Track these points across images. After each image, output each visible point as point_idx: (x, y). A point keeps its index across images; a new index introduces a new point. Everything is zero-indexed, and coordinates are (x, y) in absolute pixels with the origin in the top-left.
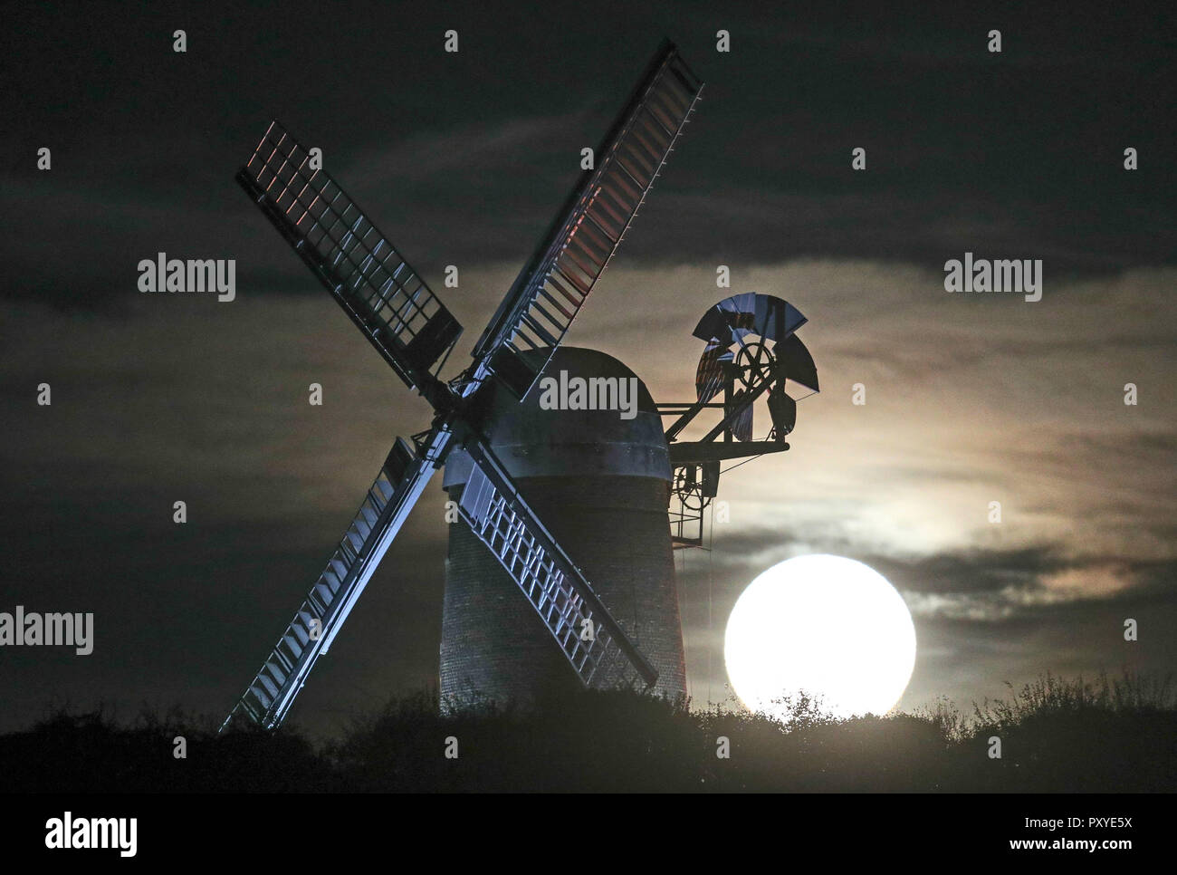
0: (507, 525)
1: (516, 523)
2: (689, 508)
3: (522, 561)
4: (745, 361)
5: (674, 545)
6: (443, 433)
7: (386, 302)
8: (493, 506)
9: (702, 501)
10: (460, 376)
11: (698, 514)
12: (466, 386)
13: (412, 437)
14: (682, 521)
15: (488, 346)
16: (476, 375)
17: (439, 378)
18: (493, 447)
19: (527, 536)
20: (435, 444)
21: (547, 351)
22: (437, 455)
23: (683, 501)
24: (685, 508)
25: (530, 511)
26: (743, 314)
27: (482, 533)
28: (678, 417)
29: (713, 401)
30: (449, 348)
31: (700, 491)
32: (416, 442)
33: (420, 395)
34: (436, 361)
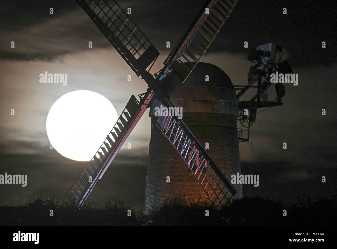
0: (176, 131)
1: (180, 130)
2: (244, 126)
3: (182, 145)
4: (266, 70)
5: (239, 140)
6: (151, 94)
7: (129, 42)
8: (171, 123)
9: (249, 124)
10: (159, 72)
11: (247, 129)
12: (161, 76)
13: (139, 95)
14: (241, 131)
15: (170, 61)
16: (165, 72)
17: (150, 72)
18: (170, 100)
19: (184, 135)
20: (148, 98)
21: (194, 63)
22: (148, 103)
23: (242, 123)
24: (243, 126)
25: (186, 126)
26: (266, 52)
27: (166, 134)
28: (240, 91)
29: (254, 85)
30: (154, 61)
31: (248, 121)
32: (140, 97)
33: (142, 79)
34: (149, 66)
